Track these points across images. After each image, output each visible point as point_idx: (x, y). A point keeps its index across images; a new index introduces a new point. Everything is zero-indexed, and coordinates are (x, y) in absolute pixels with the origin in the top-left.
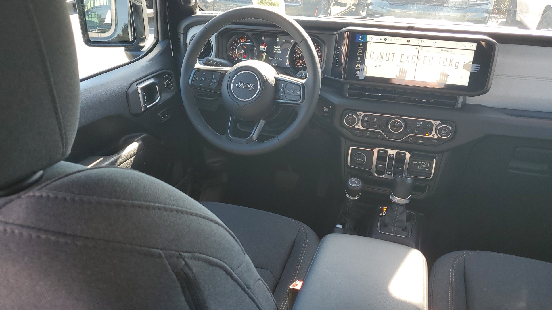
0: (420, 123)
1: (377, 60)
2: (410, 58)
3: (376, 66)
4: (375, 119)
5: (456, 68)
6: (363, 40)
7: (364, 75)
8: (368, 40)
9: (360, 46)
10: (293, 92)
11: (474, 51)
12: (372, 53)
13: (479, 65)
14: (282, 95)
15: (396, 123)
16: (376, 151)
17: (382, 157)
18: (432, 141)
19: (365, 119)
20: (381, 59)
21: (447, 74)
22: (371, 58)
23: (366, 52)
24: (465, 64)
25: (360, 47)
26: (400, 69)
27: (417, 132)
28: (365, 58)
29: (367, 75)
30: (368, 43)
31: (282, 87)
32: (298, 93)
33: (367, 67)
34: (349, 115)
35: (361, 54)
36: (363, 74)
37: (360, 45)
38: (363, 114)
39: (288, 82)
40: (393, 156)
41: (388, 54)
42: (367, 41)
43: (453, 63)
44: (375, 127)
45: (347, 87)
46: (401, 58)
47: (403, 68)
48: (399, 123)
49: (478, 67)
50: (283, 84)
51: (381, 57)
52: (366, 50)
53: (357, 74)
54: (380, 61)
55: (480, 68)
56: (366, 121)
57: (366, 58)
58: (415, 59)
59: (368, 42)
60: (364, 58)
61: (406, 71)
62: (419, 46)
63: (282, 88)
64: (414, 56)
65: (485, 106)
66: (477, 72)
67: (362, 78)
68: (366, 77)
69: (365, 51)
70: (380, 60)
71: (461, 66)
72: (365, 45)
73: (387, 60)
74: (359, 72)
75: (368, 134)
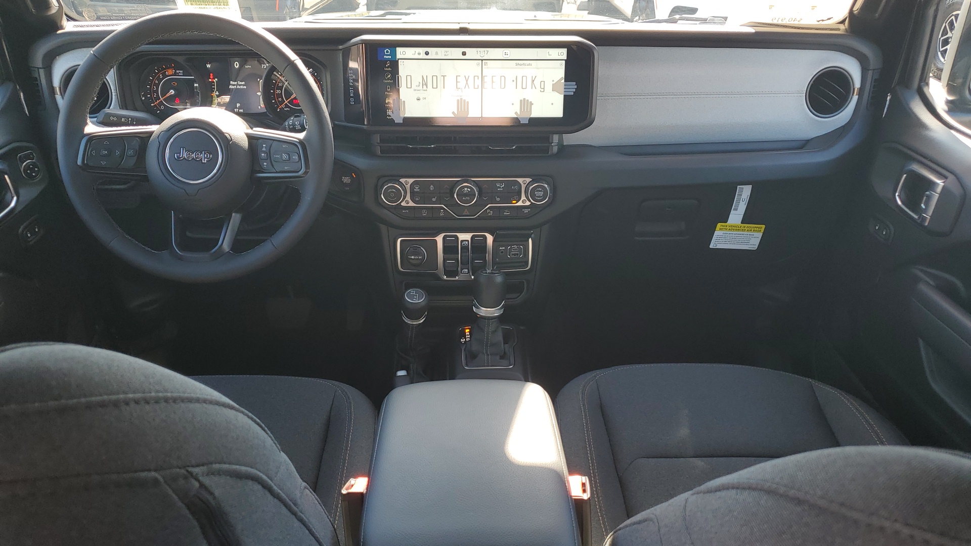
0: (501, 185)
1: (418, 88)
2: (471, 81)
3: (418, 99)
4: (432, 188)
5: (542, 90)
6: (390, 57)
7: (402, 115)
8: (399, 56)
10: (285, 156)
11: (564, 61)
12: (409, 78)
13: (575, 83)
14: (266, 164)
15: (466, 189)
16: (439, 239)
17: (450, 248)
18: (523, 210)
19: (415, 189)
20: (425, 86)
21: (531, 102)
22: (409, 86)
24: (554, 82)
25: (387, 69)
26: (458, 100)
27: (498, 199)
28: (399, 86)
29: (406, 115)
30: (399, 60)
31: (264, 149)
32: (296, 157)
33: (405, 102)
34: (389, 185)
35: (391, 80)
36: (399, 113)
37: (387, 66)
38: (411, 180)
39: (275, 140)
40: (467, 243)
41: (435, 78)
42: (398, 57)
43: (537, 83)
44: (434, 200)
45: (377, 138)
46: (457, 82)
47: (461, 99)
48: (469, 190)
49: (573, 86)
50: (265, 144)
51: (424, 83)
52: (398, 73)
53: (389, 116)
54: (424, 90)
55: (576, 87)
56: (417, 192)
58: (478, 82)
59: (398, 59)
60: (397, 87)
61: (468, 102)
62: (482, 60)
64: (476, 78)
65: (591, 146)
66: (572, 94)
67: (398, 120)
68: (406, 120)
69: (397, 76)
70: (424, 89)
71: (549, 87)
72: (395, 64)
73: (435, 86)
74: (393, 112)
75: (425, 214)
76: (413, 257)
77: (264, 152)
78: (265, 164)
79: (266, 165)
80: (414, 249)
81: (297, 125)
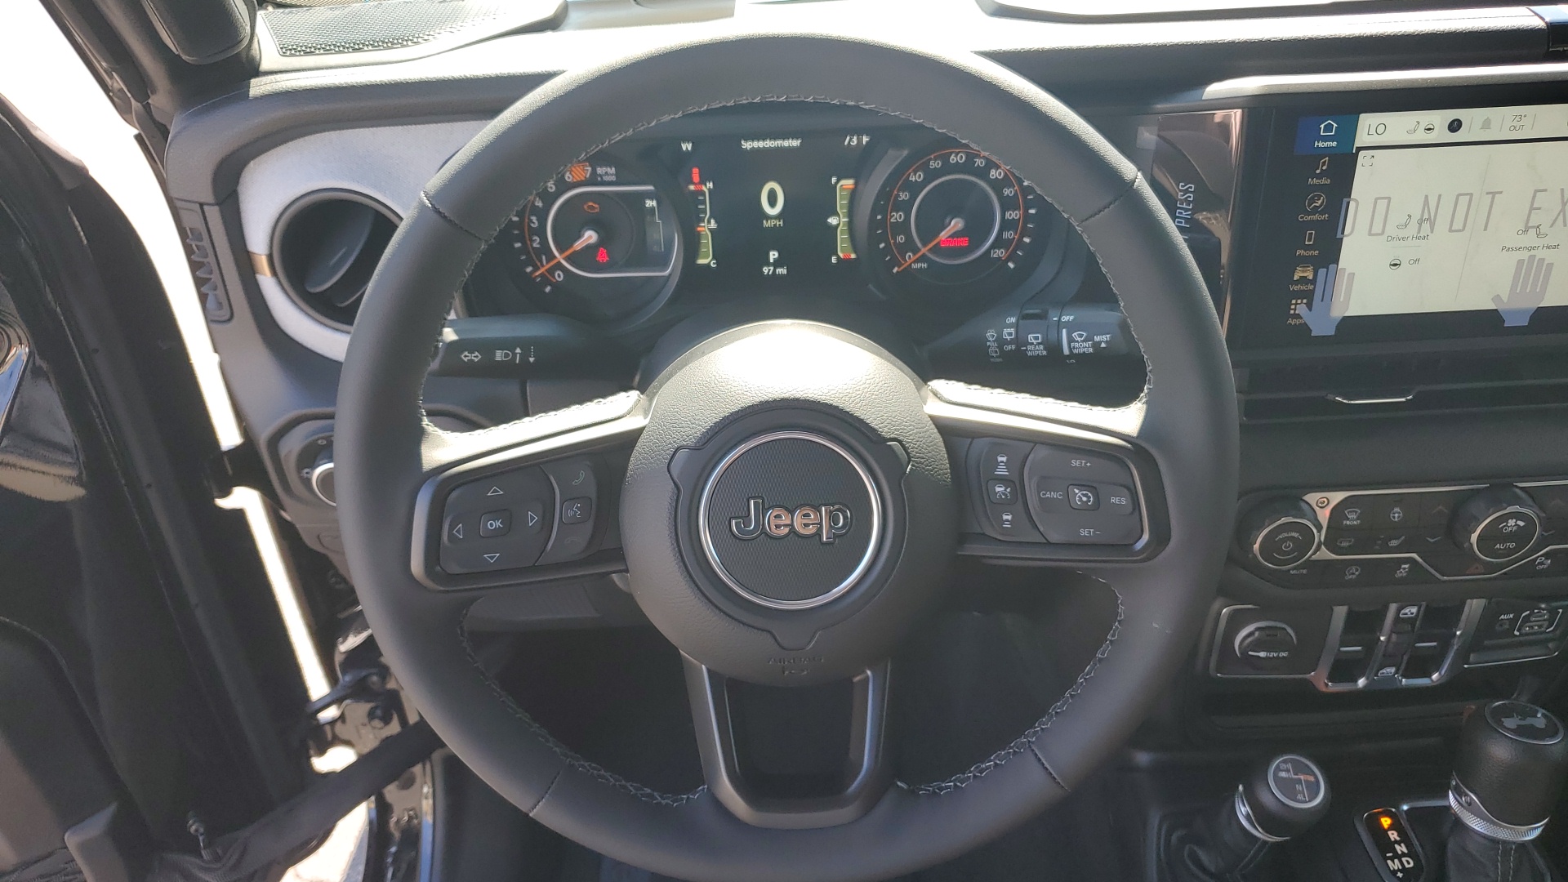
1: (1404, 233)
3: (1395, 265)
4: (1397, 512)
6: (1334, 144)
7: (1338, 312)
8: (1362, 139)
9: (1319, 177)
10: (1080, 496)
12: (1382, 205)
14: (1009, 518)
20: (1426, 226)
22: (1377, 228)
23: (1348, 203)
25: (1316, 181)
26: (1520, 262)
28: (1343, 233)
29: (1352, 312)
30: (1362, 154)
31: (1002, 471)
32: (1122, 500)
33: (1352, 275)
35: (1321, 213)
36: (1329, 308)
37: (1318, 171)
41: (1464, 200)
42: (1358, 144)
44: (1394, 543)
46: (1531, 208)
47: (1532, 257)
50: (1002, 454)
51: (1426, 216)
52: (1348, 193)
53: (1298, 316)
54: (1419, 238)
56: (1351, 526)
57: (1347, 231)
59: (1359, 149)
60: (1339, 236)
61: (1549, 266)
63: (1002, 480)
67: (1322, 328)
68: (1350, 325)
69: (1345, 200)
70: (1422, 234)
72: (1344, 166)
73: (1458, 225)
74: (1309, 306)
75: (1353, 574)
76: (1262, 654)
78: (1005, 517)
79: (1011, 522)
80: (1268, 636)
81: (1032, 344)
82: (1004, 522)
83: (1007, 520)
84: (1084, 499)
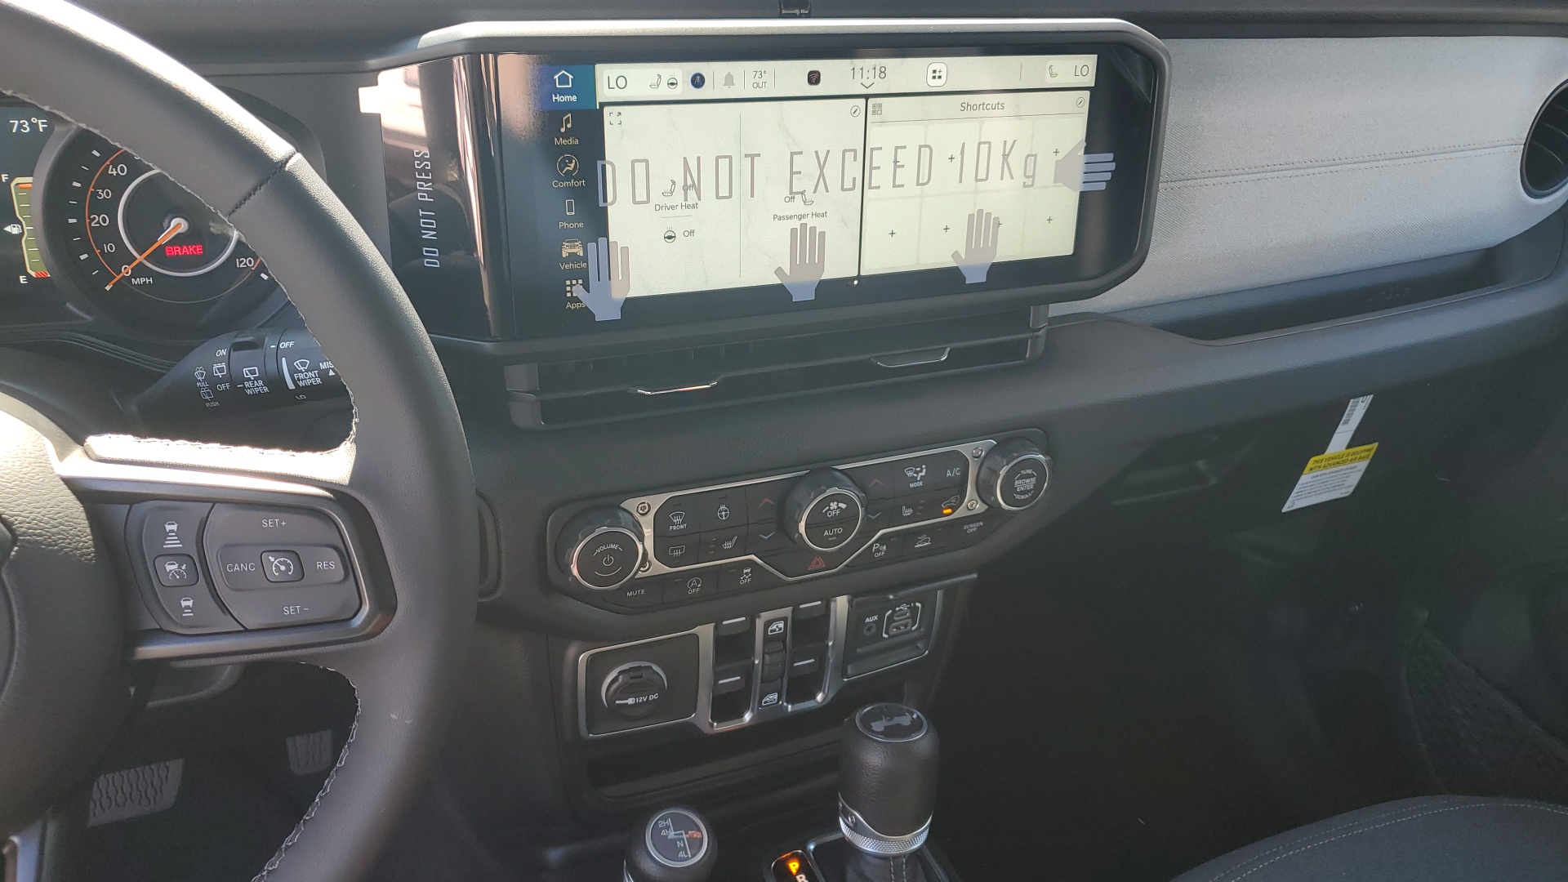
0: (917, 473)
1: (669, 202)
2: (832, 172)
3: (670, 237)
4: (723, 512)
5: (1029, 181)
6: (574, 98)
7: (619, 294)
8: (604, 93)
9: (566, 136)
10: (277, 565)
11: (1087, 94)
12: (640, 168)
13: (1110, 156)
14: (190, 603)
15: (833, 505)
17: (732, 647)
18: (965, 527)
19: (674, 524)
20: (692, 193)
21: (997, 219)
22: (641, 195)
23: (604, 167)
24: (1060, 156)
25: (562, 142)
26: (794, 231)
27: (907, 512)
28: (605, 200)
29: (635, 292)
30: (607, 110)
31: (173, 543)
32: (330, 564)
33: (625, 250)
34: (598, 531)
35: (577, 178)
36: (608, 290)
37: (563, 130)
38: (657, 501)
39: (214, 502)
40: (781, 625)
41: (724, 163)
42: (600, 99)
43: (1016, 161)
44: (728, 545)
46: (792, 173)
47: (803, 226)
49: (1106, 162)
50: (171, 522)
51: (689, 182)
52: (601, 155)
53: (577, 300)
54: (687, 207)
55: (1112, 166)
56: (680, 534)
57: (610, 198)
58: (853, 171)
59: (603, 105)
60: (601, 204)
61: (822, 234)
62: (867, 97)
64: (850, 156)
66: (1103, 186)
67: (606, 311)
68: (636, 308)
69: (599, 163)
70: (690, 202)
71: (1046, 170)
72: (589, 124)
73: (724, 192)
74: (586, 287)
75: (694, 588)
76: (631, 701)
77: (172, 555)
78: (184, 604)
79: (192, 609)
80: (632, 678)
81: (249, 379)
82: (182, 610)
83: (187, 607)
84: (283, 568)
